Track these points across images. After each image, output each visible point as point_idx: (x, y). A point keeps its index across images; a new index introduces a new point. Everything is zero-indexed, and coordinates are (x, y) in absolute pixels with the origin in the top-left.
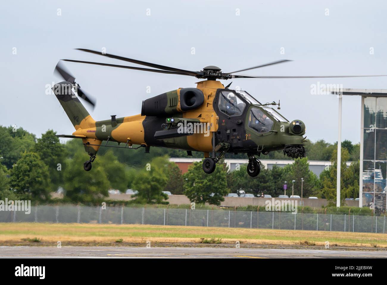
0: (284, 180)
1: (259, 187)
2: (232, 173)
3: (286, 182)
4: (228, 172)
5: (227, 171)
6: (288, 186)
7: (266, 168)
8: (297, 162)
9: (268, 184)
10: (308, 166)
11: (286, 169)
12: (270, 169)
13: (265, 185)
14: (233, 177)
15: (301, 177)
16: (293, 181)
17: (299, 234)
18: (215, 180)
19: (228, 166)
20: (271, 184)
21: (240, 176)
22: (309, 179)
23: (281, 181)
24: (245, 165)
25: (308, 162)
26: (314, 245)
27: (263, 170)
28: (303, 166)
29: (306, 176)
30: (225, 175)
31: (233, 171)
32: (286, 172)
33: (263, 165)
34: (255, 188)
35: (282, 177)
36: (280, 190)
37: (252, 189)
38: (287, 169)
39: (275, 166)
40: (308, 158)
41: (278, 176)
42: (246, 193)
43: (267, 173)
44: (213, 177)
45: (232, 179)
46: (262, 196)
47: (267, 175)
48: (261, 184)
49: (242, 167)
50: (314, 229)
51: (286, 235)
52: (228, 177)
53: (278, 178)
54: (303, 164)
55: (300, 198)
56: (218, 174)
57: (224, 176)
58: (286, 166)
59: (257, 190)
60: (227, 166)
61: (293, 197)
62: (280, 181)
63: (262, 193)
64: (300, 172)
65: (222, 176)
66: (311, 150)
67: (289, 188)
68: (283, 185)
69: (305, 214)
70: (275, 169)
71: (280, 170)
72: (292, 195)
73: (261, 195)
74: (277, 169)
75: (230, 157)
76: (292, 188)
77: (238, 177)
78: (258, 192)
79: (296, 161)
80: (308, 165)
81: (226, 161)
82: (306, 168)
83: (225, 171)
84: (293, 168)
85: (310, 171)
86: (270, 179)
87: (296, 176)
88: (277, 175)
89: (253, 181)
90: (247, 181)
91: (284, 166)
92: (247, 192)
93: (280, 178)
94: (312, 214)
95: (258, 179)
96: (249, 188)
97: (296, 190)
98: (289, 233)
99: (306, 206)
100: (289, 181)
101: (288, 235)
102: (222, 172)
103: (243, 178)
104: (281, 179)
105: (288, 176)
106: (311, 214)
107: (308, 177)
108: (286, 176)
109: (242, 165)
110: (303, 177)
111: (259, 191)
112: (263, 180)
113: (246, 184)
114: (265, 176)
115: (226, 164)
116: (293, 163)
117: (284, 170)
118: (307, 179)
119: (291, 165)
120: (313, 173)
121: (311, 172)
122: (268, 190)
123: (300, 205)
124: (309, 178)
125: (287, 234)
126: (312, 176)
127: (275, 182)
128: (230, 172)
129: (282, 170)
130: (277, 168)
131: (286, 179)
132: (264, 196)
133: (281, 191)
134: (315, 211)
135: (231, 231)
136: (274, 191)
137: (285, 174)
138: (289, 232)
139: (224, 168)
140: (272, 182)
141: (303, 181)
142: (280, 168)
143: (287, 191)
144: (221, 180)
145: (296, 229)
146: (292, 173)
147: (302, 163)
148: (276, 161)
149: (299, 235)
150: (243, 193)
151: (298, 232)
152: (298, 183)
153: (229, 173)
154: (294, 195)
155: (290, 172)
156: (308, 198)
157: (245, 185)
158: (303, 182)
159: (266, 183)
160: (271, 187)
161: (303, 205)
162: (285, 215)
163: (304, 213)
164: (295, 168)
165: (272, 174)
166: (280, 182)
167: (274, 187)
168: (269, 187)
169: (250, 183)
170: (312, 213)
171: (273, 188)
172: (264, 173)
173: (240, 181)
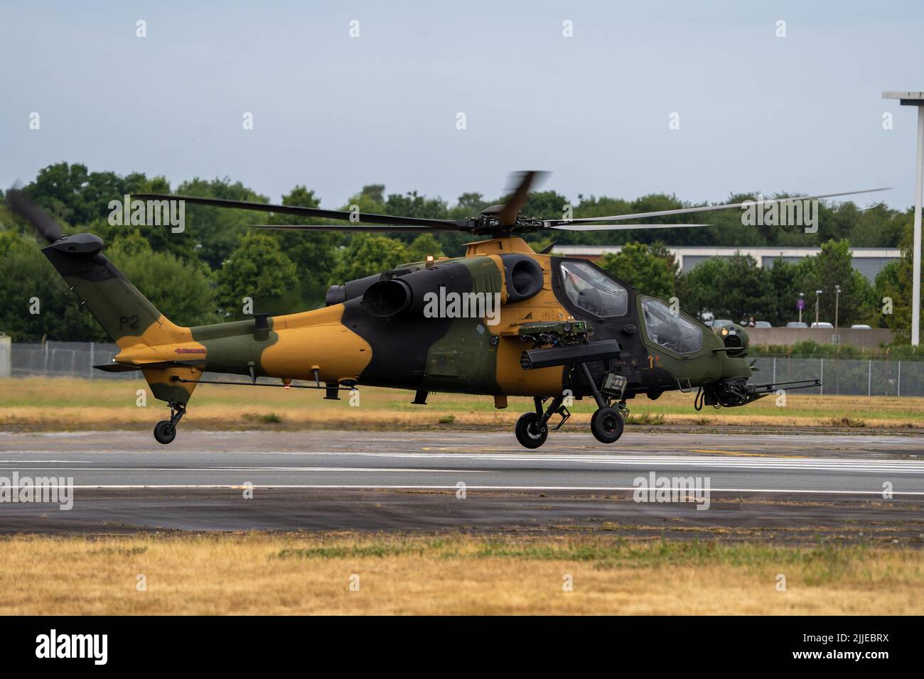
0: (798, 290)
1: (745, 306)
2: (686, 275)
3: (802, 294)
4: (677, 274)
5: (675, 272)
6: (807, 302)
7: (759, 265)
8: (826, 252)
9: (763, 298)
10: (849, 260)
11: (802, 266)
12: (768, 267)
13: (757, 300)
14: (688, 285)
15: (835, 282)
16: (817, 292)
17: (832, 403)
18: (650, 291)
19: (678, 261)
20: (769, 299)
21: (704, 282)
22: (852, 288)
23: (792, 292)
24: (714, 260)
25: (850, 251)
26: (863, 426)
27: (753, 269)
28: (840, 261)
29: (846, 281)
30: (672, 281)
31: (689, 273)
32: (801, 272)
33: (753, 258)
34: (736, 308)
35: (793, 283)
36: (789, 311)
37: (730, 310)
38: (805, 266)
39: (778, 262)
40: (849, 242)
41: (784, 283)
42: (716, 318)
43: (761, 276)
44: (646, 286)
45: (687, 288)
46: (751, 323)
47: (761, 280)
48: (748, 300)
49: (707, 264)
50: (863, 393)
51: (802, 405)
52: (677, 285)
53: (785, 287)
54: (840, 255)
55: (832, 327)
56: (656, 278)
57: (670, 283)
58: (802, 260)
59: (740, 311)
60: (675, 262)
61: (817, 325)
62: (790, 292)
63: (752, 319)
64: (834, 273)
65: (665, 283)
66: (858, 225)
67: (808, 308)
68: (797, 301)
69: (843, 362)
70: (778, 266)
71: (790, 269)
72: (815, 321)
73: (749, 322)
74: (784, 267)
75: (682, 242)
76: (815, 308)
77: (698, 285)
78: (743, 315)
79: (824, 250)
80: (850, 257)
81: (672, 251)
82: (846, 265)
83: (672, 273)
84: (817, 265)
85: (855, 270)
86: (768, 288)
87: (824, 280)
88: (785, 279)
89: (731, 292)
90: (717, 293)
91: (798, 260)
92: (719, 317)
93: (788, 286)
94: (860, 361)
95: (742, 288)
96: (722, 307)
97: (824, 310)
98: (809, 401)
99: (845, 345)
100: (808, 292)
101: (806, 405)
102: (664, 274)
103: (709, 287)
104: (791, 287)
105: (806, 281)
106: (855, 361)
107: (851, 284)
108: (802, 281)
109: (708, 258)
110: (840, 283)
111: (745, 314)
112: (752, 290)
113: (717, 299)
114: (758, 281)
115: (673, 257)
116: (818, 254)
117: (799, 270)
118: (847, 286)
119: (813, 257)
120: (860, 275)
121: (857, 271)
122: (763, 312)
123: (833, 343)
124: (853, 285)
125: (804, 403)
126: (860, 282)
127: (780, 295)
128: (682, 275)
129: (795, 268)
130: (783, 264)
131: (803, 288)
132: (755, 324)
133: (792, 314)
134: (865, 354)
135: (684, 398)
136: (777, 313)
137: (799, 278)
138: (808, 399)
139: (670, 265)
140: (772, 294)
141: (840, 291)
142: (788, 265)
143: (804, 313)
144: (662, 290)
145: (825, 392)
146: (815, 276)
147: (836, 254)
148: (782, 251)
149: (830, 405)
150: (711, 318)
151: (827, 399)
152: (828, 295)
153: (679, 277)
154: (820, 321)
155: (810, 274)
156: (850, 327)
157: (713, 302)
158: (839, 293)
159: (759, 297)
160: (770, 306)
161: (839, 343)
162: (801, 365)
163: (840, 358)
164: (823, 265)
165: (772, 277)
166: (789, 295)
167: (777, 304)
168: (767, 305)
169: (726, 297)
170: (858, 359)
171: (775, 307)
172: (755, 276)
173: (704, 294)
